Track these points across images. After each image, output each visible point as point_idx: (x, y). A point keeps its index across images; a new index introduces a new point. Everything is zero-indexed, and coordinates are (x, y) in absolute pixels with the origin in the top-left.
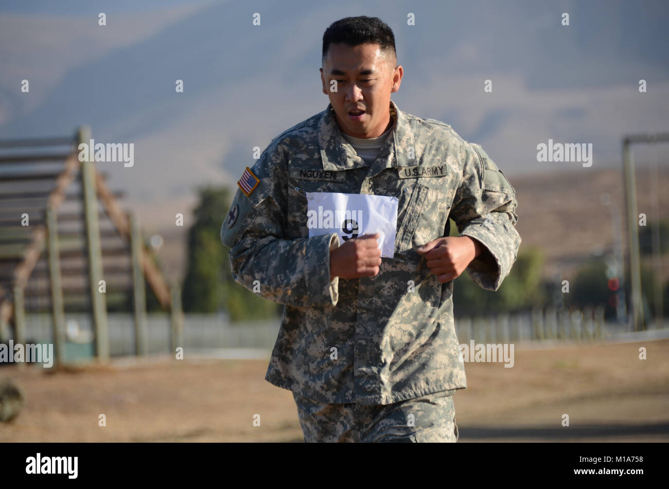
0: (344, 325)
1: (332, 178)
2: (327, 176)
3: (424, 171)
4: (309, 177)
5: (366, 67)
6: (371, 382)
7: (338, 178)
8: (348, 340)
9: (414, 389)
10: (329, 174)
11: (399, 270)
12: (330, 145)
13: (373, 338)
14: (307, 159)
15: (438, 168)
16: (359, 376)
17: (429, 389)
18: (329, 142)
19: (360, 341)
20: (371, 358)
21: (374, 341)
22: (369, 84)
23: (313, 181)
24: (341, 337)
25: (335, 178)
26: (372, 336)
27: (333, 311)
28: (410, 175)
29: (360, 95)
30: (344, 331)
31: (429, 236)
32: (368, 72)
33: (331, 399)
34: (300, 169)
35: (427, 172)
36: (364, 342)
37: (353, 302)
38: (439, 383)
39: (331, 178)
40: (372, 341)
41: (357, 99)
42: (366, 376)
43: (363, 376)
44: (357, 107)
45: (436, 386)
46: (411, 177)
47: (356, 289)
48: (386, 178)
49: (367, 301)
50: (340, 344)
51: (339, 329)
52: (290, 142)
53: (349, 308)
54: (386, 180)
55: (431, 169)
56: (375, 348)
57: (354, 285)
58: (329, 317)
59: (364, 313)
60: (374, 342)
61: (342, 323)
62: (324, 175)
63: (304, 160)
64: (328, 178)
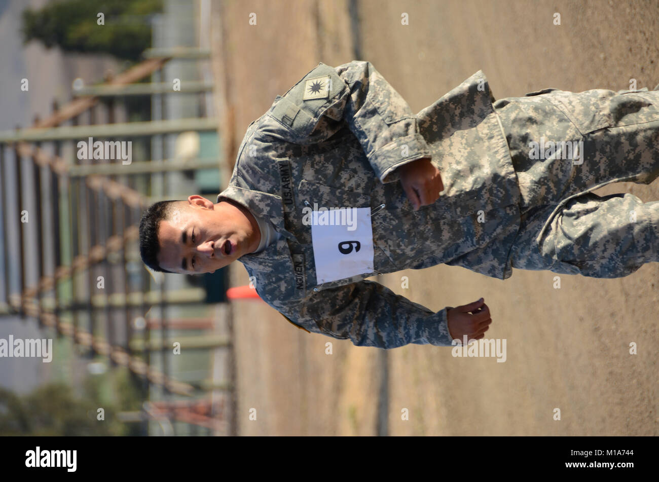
0: (444, 230)
1: (301, 265)
2: (300, 270)
3: (286, 186)
4: (303, 282)
5: (178, 238)
6: (495, 192)
7: (301, 260)
8: (458, 222)
9: (498, 148)
10: (297, 268)
11: (384, 197)
12: (268, 265)
13: (452, 203)
14: (285, 282)
15: (282, 169)
16: (492, 204)
17: (497, 136)
18: (265, 266)
19: (459, 213)
20: (471, 199)
21: (454, 201)
22: (198, 235)
23: (307, 278)
24: (456, 228)
25: (301, 263)
26: (450, 204)
27: (434, 242)
28: (291, 200)
29: (208, 244)
30: (450, 228)
31: (347, 171)
32: (185, 235)
33: (515, 228)
34: (296, 289)
35: (286, 183)
36: (459, 210)
37: (421, 230)
38: (491, 127)
39: (301, 267)
40: (455, 203)
41: (211, 248)
42: (491, 197)
43: (491, 201)
44: (219, 248)
45: (494, 129)
46: (292, 199)
47: (408, 231)
48: (296, 220)
49: (418, 217)
50: (463, 227)
51: (449, 233)
52: (270, 295)
53: (427, 230)
54: (297, 220)
55: (282, 177)
56: (461, 197)
57: (404, 233)
58: (440, 244)
59: (430, 217)
60: (456, 200)
61: (443, 232)
62: (299, 273)
63: (287, 285)
64: (301, 269)
